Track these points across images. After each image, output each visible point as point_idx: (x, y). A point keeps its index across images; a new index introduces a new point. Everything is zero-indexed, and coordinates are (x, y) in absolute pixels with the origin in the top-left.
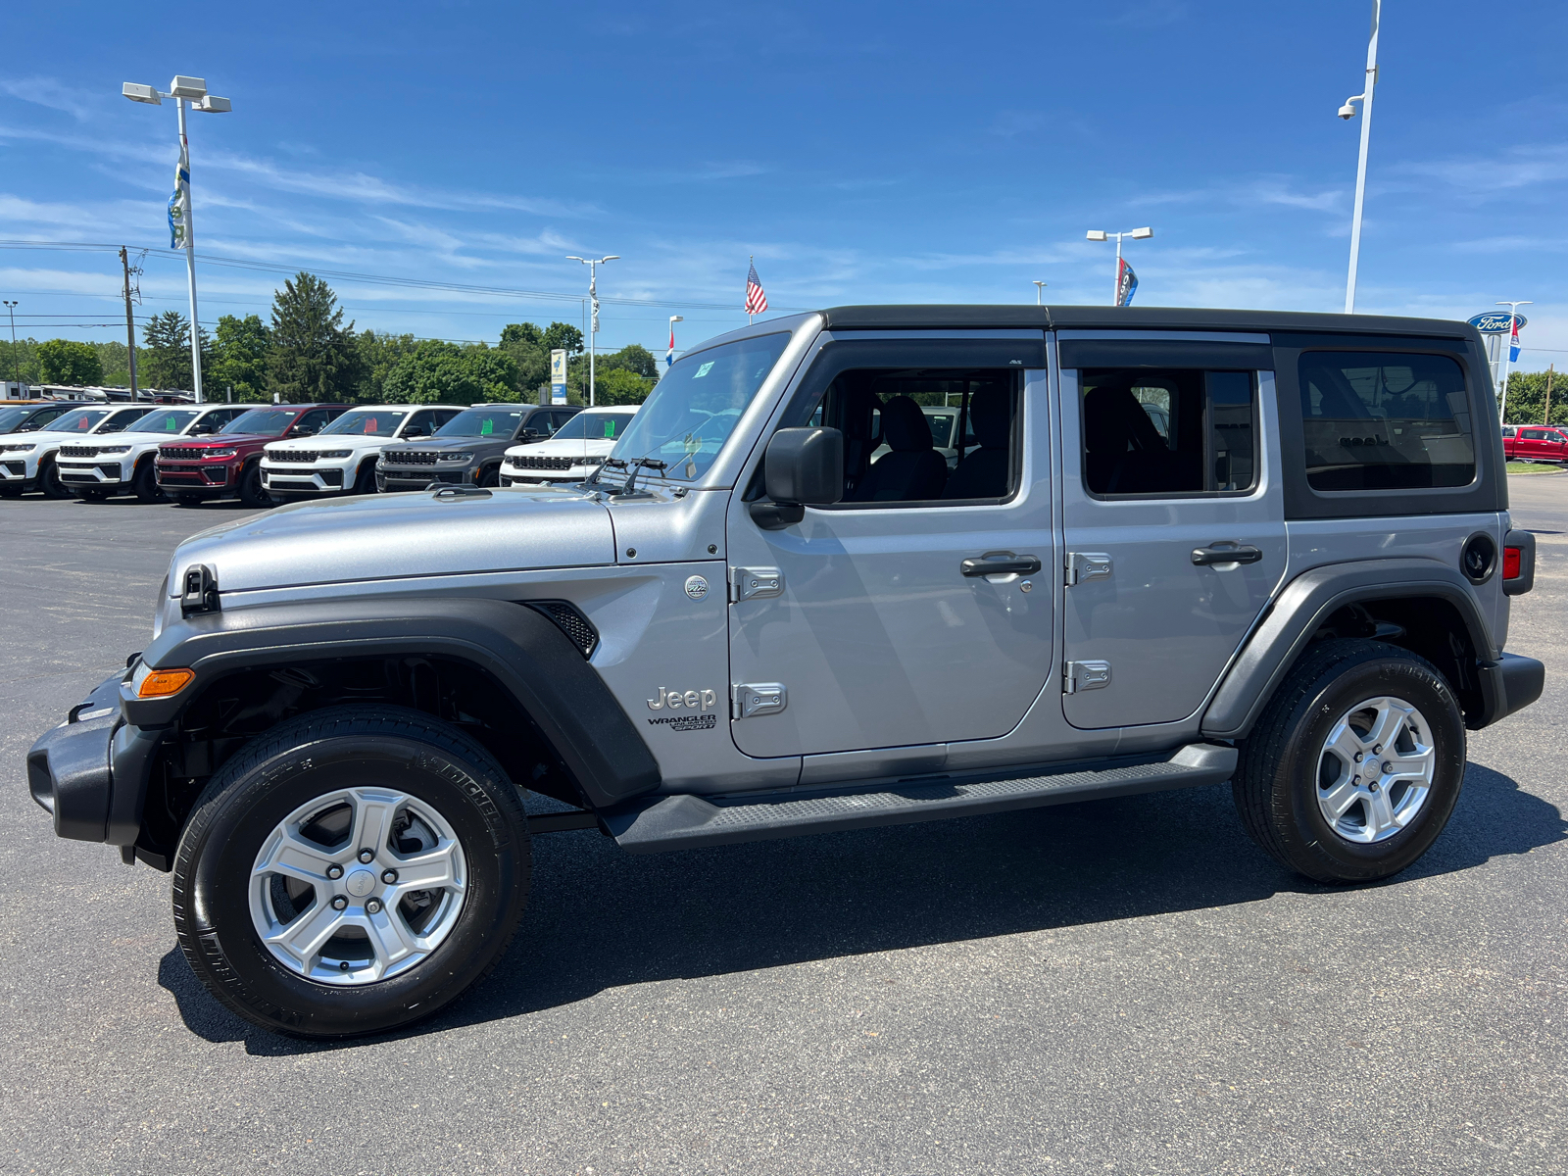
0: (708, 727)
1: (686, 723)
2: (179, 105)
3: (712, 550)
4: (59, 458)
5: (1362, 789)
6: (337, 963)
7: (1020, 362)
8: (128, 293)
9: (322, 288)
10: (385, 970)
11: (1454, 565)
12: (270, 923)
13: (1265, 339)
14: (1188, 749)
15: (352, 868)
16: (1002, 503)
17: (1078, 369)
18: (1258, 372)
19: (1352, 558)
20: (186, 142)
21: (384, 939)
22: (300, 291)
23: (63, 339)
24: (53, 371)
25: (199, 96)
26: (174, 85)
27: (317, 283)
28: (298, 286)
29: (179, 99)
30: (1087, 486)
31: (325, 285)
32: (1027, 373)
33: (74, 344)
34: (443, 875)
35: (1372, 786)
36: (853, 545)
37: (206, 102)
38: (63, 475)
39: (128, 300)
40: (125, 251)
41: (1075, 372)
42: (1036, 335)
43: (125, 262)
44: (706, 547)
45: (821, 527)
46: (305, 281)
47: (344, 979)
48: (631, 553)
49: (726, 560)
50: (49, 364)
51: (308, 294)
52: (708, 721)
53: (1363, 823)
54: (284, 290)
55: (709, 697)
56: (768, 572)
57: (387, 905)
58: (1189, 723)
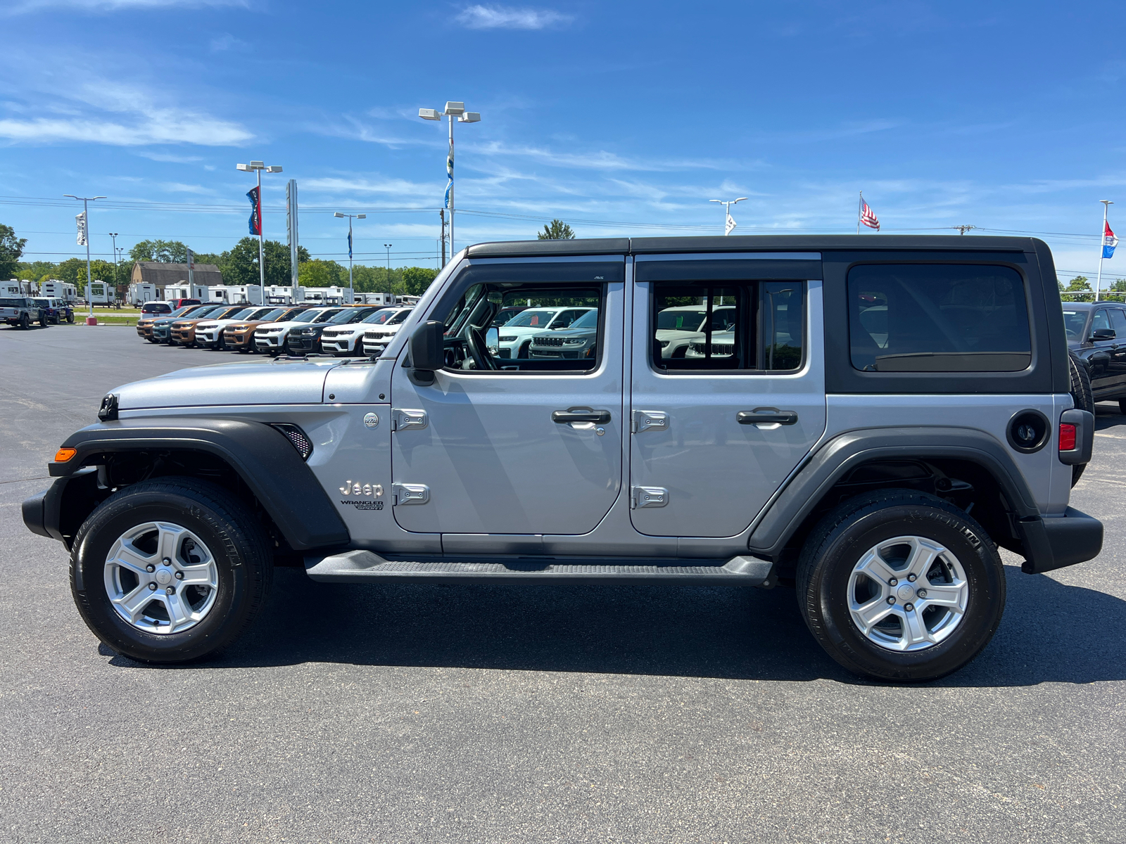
0: (378, 509)
1: (365, 505)
2: (450, 120)
3: (382, 397)
4: (364, 340)
5: (898, 607)
6: (153, 620)
7: (602, 278)
8: (443, 238)
9: (566, 230)
10: (175, 628)
11: (1000, 434)
12: (117, 592)
13: (817, 256)
14: (738, 558)
15: (160, 567)
16: (585, 374)
17: (650, 282)
18: (808, 282)
19: (891, 425)
20: (452, 142)
21: (173, 609)
22: (553, 232)
23: (417, 267)
24: (411, 286)
25: (460, 113)
26: (446, 108)
27: (563, 226)
28: (552, 229)
29: (450, 116)
30: (653, 364)
31: (568, 228)
32: (610, 285)
33: (422, 270)
34: (205, 578)
35: (908, 607)
36: (476, 398)
37: (465, 115)
38: (366, 350)
39: (443, 242)
40: (443, 211)
41: (647, 284)
42: (620, 258)
43: (443, 219)
44: (379, 394)
45: (455, 385)
46: (557, 225)
47: (152, 629)
48: (332, 397)
49: (391, 404)
50: (409, 282)
51: (557, 234)
52: (378, 505)
53: (900, 636)
54: (543, 232)
55: (378, 490)
56: (418, 413)
57: (177, 591)
58: (739, 539)
